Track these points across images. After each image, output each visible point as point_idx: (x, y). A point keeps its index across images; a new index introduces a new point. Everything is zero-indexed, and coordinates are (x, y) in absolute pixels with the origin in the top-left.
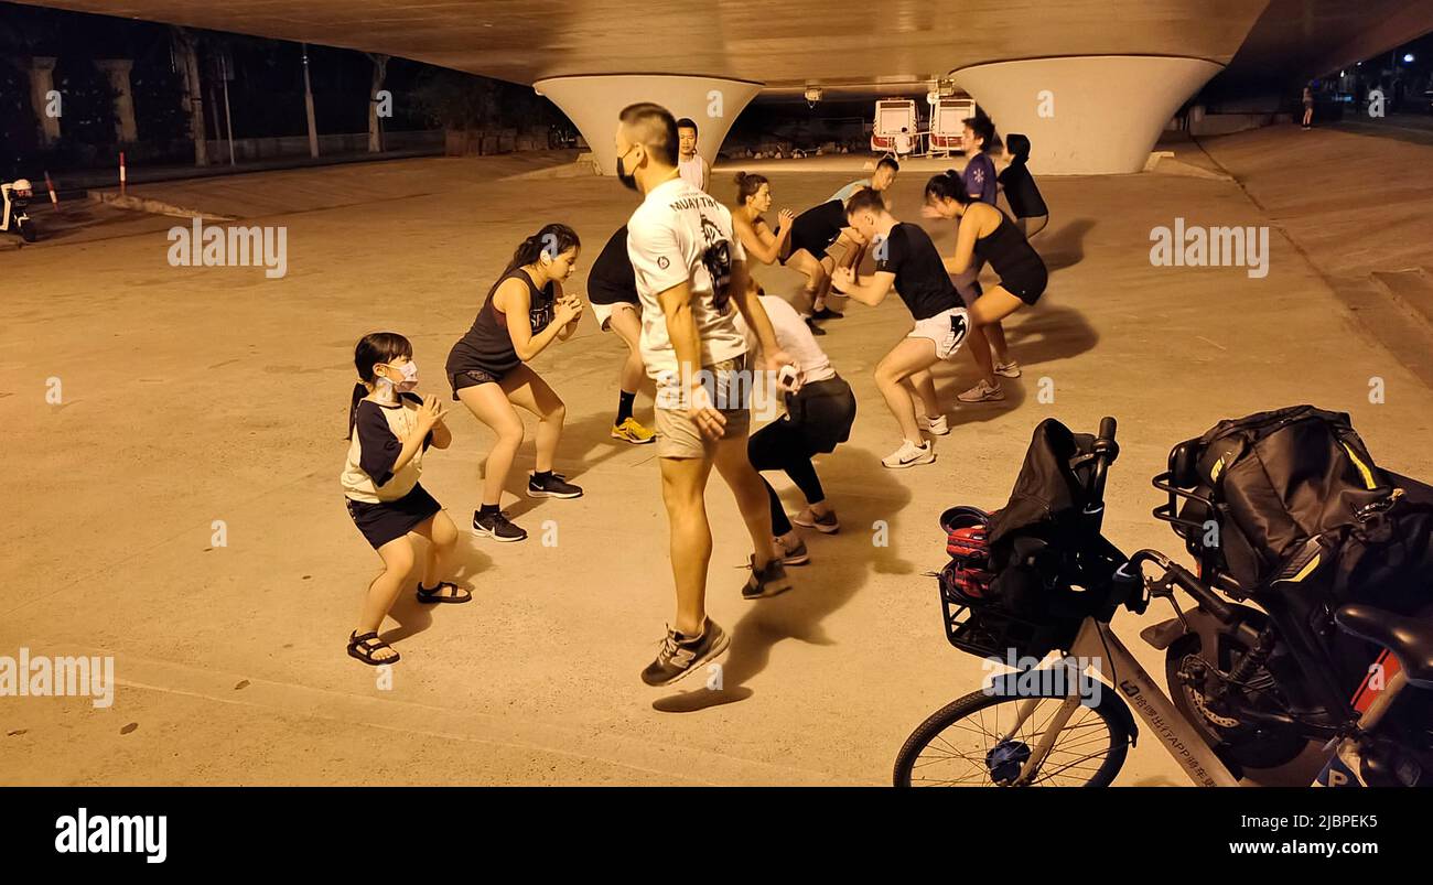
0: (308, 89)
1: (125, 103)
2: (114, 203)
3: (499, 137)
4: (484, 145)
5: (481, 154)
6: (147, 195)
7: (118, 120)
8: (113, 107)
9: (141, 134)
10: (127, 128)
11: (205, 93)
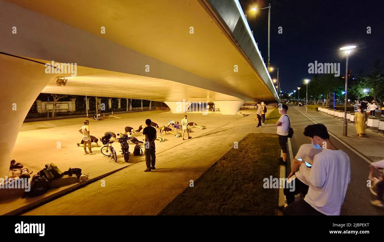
0: (142, 102)
2: (111, 116)
5: (160, 110)
6: (115, 115)
7: (118, 106)
8: (118, 104)
9: (121, 107)
10: (119, 107)
11: (129, 102)
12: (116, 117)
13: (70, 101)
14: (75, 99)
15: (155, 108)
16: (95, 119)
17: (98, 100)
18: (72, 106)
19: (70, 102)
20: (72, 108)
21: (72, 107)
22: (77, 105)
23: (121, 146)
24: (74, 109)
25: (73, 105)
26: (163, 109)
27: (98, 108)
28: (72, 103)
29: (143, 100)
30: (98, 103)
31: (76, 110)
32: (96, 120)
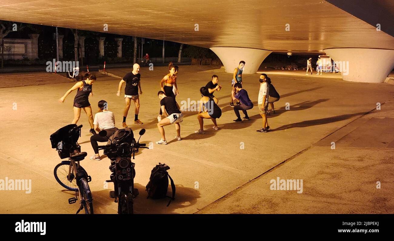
0: (164, 47)
1: (120, 48)
2: (102, 73)
3: (206, 61)
4: (202, 63)
5: (200, 65)
6: (109, 71)
7: (118, 52)
8: (117, 49)
9: (123, 56)
10: (120, 54)
11: (138, 47)
12: (113, 75)
13: (28, 38)
14: (38, 35)
15: (190, 61)
16: (70, 76)
17: (80, 39)
18: (32, 48)
19: (29, 41)
20: (33, 52)
21: (32, 50)
22: (41, 47)
23: (111, 168)
24: (36, 55)
25: (34, 46)
26: (206, 62)
27: (79, 55)
28: (32, 43)
29: (165, 41)
30: (79, 45)
31: (39, 56)
32: (72, 80)
